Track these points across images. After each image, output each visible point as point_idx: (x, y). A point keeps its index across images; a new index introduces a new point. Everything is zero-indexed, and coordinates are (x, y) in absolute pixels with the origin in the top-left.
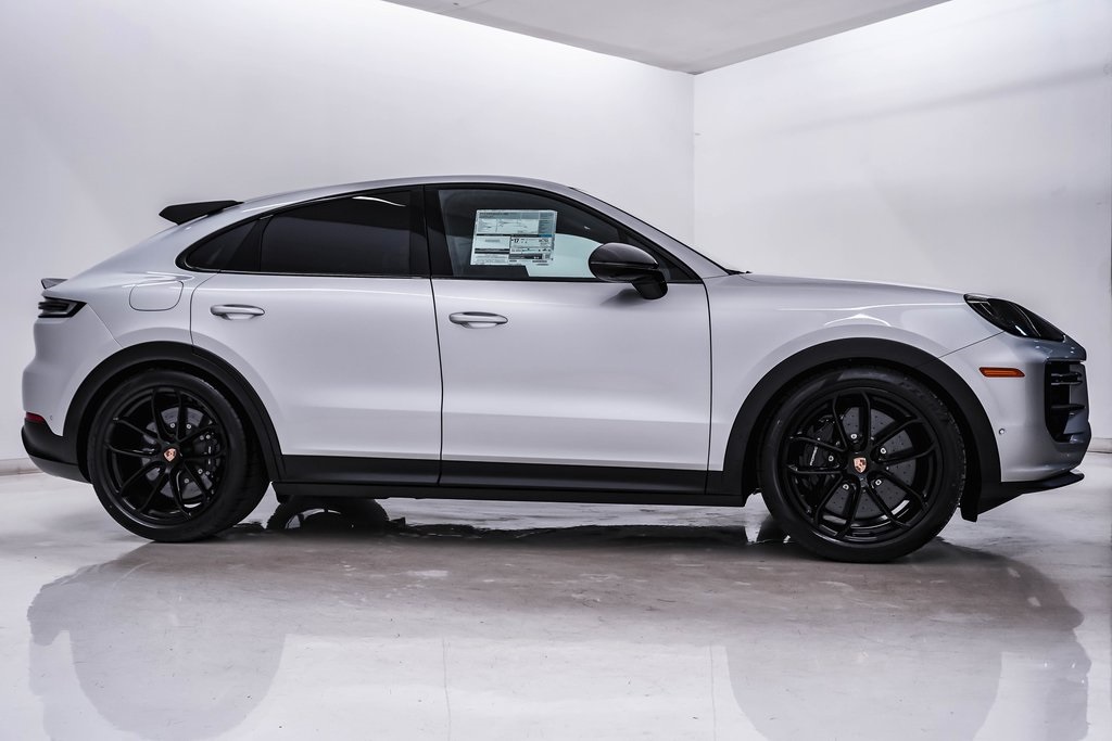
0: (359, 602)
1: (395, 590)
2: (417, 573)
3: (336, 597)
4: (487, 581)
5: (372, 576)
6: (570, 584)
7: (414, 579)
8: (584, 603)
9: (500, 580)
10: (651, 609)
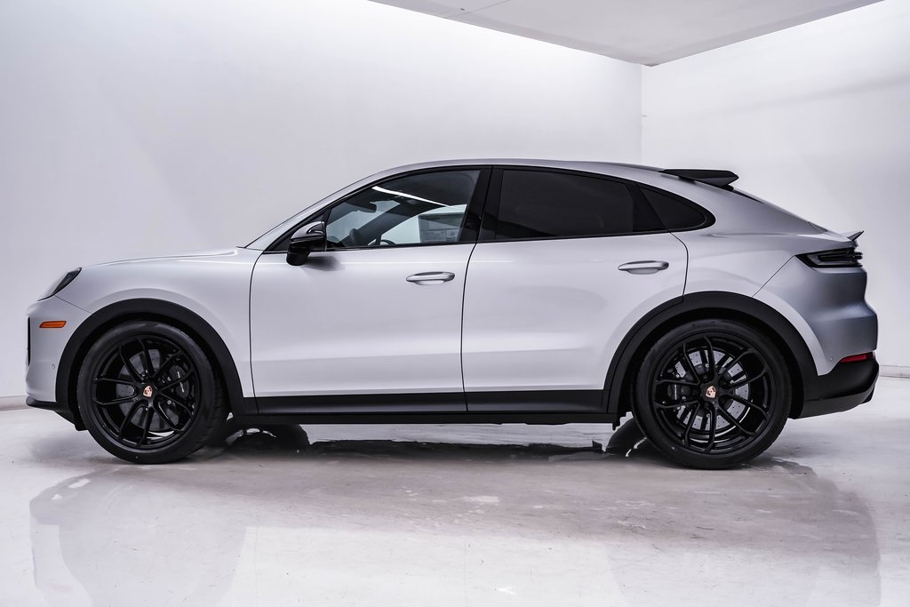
0: (433, 527)
1: (460, 515)
2: (473, 499)
3: (411, 522)
4: (536, 507)
5: (435, 501)
6: (611, 511)
7: (472, 505)
8: (633, 530)
9: (548, 506)
10: (696, 537)
